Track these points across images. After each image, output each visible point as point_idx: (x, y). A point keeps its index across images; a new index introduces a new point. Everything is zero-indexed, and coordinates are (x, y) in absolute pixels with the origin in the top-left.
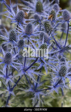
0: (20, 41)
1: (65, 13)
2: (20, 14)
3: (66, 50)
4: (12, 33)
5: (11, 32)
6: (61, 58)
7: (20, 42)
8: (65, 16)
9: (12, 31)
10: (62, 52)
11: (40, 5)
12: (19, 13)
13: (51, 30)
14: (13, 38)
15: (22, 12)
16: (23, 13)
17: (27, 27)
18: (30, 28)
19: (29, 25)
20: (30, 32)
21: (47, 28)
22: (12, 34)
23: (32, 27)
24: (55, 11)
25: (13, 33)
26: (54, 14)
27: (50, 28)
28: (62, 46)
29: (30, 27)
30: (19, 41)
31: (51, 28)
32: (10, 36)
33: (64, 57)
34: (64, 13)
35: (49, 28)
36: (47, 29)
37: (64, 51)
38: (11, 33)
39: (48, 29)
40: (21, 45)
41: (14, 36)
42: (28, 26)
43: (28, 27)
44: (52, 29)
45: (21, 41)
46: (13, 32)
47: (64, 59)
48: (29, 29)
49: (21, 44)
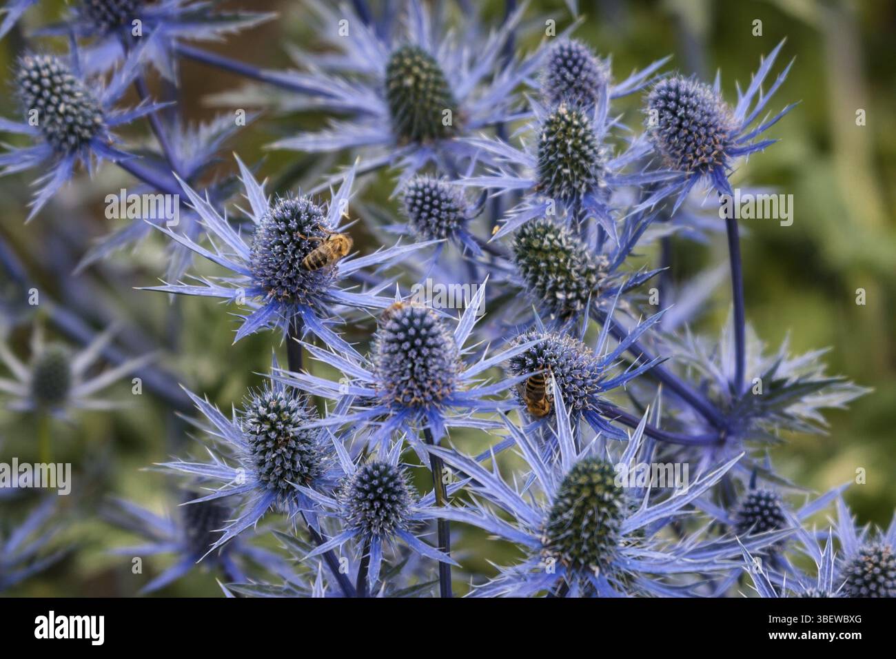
0: (360, 479)
1: (674, 113)
2: (290, 232)
3: (762, 413)
4: (273, 427)
5: (263, 419)
6: (742, 499)
7: (366, 492)
8: (676, 133)
9: (262, 410)
10: (731, 439)
11: (417, 79)
12: (280, 233)
13: (589, 283)
14: (288, 465)
15: (304, 217)
16: (309, 222)
17: (395, 347)
18: (425, 351)
19: (404, 329)
20: (428, 384)
21: (552, 277)
22: (273, 435)
23: (433, 336)
24: (579, 118)
25: (280, 426)
26: (575, 148)
27: (574, 274)
28: (716, 389)
29: (424, 338)
30: (353, 479)
31: (590, 272)
32: (263, 453)
33: (763, 487)
34: (668, 115)
35: (568, 273)
36: (555, 288)
37: (747, 423)
38: (266, 427)
39: (568, 290)
40: (383, 513)
41: (293, 444)
42: (400, 342)
43: (406, 345)
44: (593, 279)
45: (372, 477)
46: (273, 416)
47: (768, 499)
48: (420, 361)
49: (377, 504)
